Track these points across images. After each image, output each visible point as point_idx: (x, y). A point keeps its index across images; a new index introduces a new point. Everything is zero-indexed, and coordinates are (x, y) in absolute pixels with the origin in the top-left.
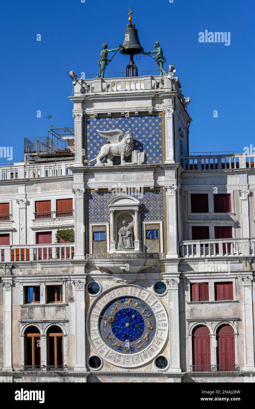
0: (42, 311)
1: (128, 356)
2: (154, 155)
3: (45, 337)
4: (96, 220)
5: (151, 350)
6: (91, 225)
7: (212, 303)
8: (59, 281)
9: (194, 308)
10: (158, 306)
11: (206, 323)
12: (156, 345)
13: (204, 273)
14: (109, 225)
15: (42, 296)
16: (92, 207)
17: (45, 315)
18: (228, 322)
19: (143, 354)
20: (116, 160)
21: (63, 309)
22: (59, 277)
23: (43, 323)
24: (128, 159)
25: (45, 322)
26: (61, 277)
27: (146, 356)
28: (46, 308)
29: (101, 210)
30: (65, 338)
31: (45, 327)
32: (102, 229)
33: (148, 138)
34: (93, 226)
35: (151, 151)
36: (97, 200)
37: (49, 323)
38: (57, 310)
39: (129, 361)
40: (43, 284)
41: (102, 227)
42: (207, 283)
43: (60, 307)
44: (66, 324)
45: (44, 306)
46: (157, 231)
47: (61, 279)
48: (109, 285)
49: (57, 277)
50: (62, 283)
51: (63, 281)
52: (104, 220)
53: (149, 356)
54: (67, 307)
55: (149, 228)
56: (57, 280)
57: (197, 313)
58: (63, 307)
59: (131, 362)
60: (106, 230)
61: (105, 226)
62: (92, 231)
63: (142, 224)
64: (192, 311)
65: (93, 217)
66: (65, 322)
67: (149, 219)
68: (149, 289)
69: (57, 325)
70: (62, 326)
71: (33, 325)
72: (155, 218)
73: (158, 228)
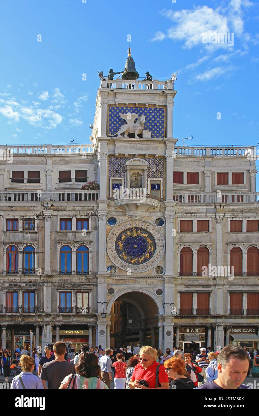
0: (74, 235)
1: (135, 266)
2: (158, 135)
3: (76, 253)
4: (115, 176)
5: (152, 262)
6: (111, 179)
7: (195, 233)
8: (87, 216)
10: (158, 234)
11: (190, 246)
12: (156, 259)
13: (190, 213)
14: (125, 180)
15: (74, 225)
17: (75, 238)
19: (146, 264)
21: (89, 234)
23: (74, 243)
25: (76, 242)
27: (148, 266)
28: (77, 233)
29: (118, 169)
31: (76, 246)
33: (154, 123)
34: (112, 180)
35: (156, 132)
36: (116, 163)
37: (78, 243)
39: (136, 269)
40: (75, 217)
41: (119, 181)
42: (192, 221)
44: (91, 244)
45: (75, 232)
46: (159, 186)
47: (88, 214)
48: (124, 219)
50: (89, 217)
51: (90, 215)
53: (150, 266)
54: (92, 234)
55: (153, 183)
57: (185, 239)
60: (122, 183)
61: (122, 180)
62: (112, 183)
63: (148, 180)
64: (181, 237)
65: (112, 174)
66: (91, 242)
67: (153, 176)
68: (152, 223)
69: (84, 245)
70: (88, 246)
71: (67, 244)
72: (157, 177)
73: (160, 183)
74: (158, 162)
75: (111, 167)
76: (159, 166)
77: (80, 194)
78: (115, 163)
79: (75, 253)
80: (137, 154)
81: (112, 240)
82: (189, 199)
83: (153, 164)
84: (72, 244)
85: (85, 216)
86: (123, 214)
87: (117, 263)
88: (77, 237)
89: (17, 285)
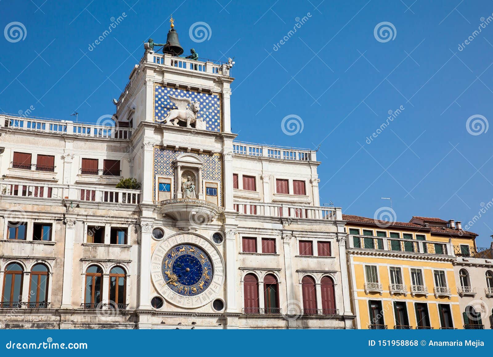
0: (106, 251)
1: (188, 298)
2: (213, 126)
4: (162, 173)
5: (210, 293)
6: (157, 176)
7: (260, 254)
8: (126, 224)
9: (245, 258)
11: (255, 272)
12: (214, 289)
13: (254, 228)
15: (107, 236)
16: (159, 161)
17: (108, 255)
18: (273, 272)
19: (202, 296)
20: (183, 123)
21: (128, 250)
22: (125, 220)
23: (106, 262)
24: (193, 125)
25: (109, 261)
26: (128, 220)
27: (204, 299)
28: (110, 248)
30: (129, 278)
31: (109, 266)
32: (167, 181)
34: (159, 178)
35: (210, 123)
36: (164, 156)
37: (113, 262)
38: (122, 251)
39: (189, 302)
40: (109, 225)
42: (256, 238)
43: (124, 248)
44: (130, 265)
45: (109, 246)
46: (216, 189)
47: (127, 221)
49: (123, 220)
50: (128, 226)
51: (129, 224)
52: (169, 174)
53: (207, 298)
54: (131, 249)
55: (209, 186)
56: (123, 222)
57: (248, 262)
58: (128, 249)
59: (191, 304)
61: (171, 179)
62: (158, 182)
63: (202, 182)
64: (244, 260)
65: (159, 170)
66: (129, 262)
67: (208, 178)
68: (209, 238)
69: (121, 265)
70: (126, 266)
71: (96, 263)
72: (214, 178)
73: (217, 186)
74: (214, 161)
75: (158, 161)
76: (215, 165)
77: (117, 194)
78: (162, 156)
79: (107, 276)
80: (189, 148)
81: (158, 259)
82: (251, 209)
83: (208, 162)
84: (103, 264)
85: (123, 224)
86: (172, 225)
87: (165, 293)
88: (110, 254)
89: (18, 326)
